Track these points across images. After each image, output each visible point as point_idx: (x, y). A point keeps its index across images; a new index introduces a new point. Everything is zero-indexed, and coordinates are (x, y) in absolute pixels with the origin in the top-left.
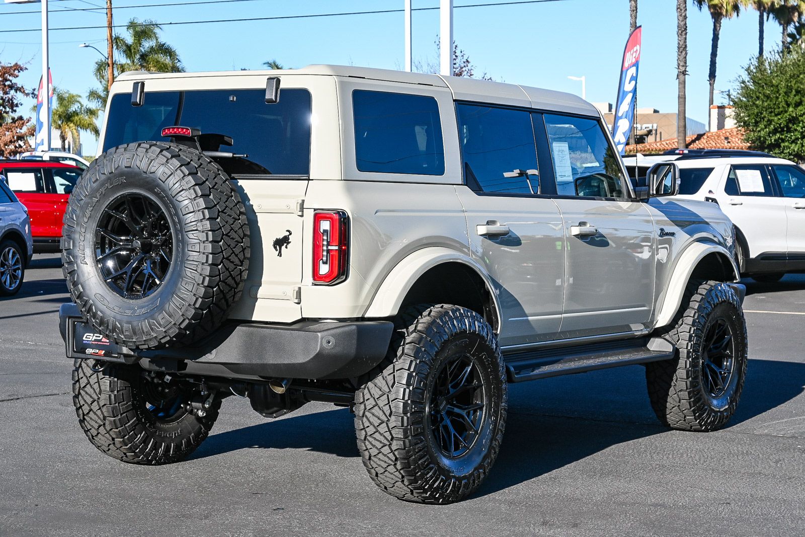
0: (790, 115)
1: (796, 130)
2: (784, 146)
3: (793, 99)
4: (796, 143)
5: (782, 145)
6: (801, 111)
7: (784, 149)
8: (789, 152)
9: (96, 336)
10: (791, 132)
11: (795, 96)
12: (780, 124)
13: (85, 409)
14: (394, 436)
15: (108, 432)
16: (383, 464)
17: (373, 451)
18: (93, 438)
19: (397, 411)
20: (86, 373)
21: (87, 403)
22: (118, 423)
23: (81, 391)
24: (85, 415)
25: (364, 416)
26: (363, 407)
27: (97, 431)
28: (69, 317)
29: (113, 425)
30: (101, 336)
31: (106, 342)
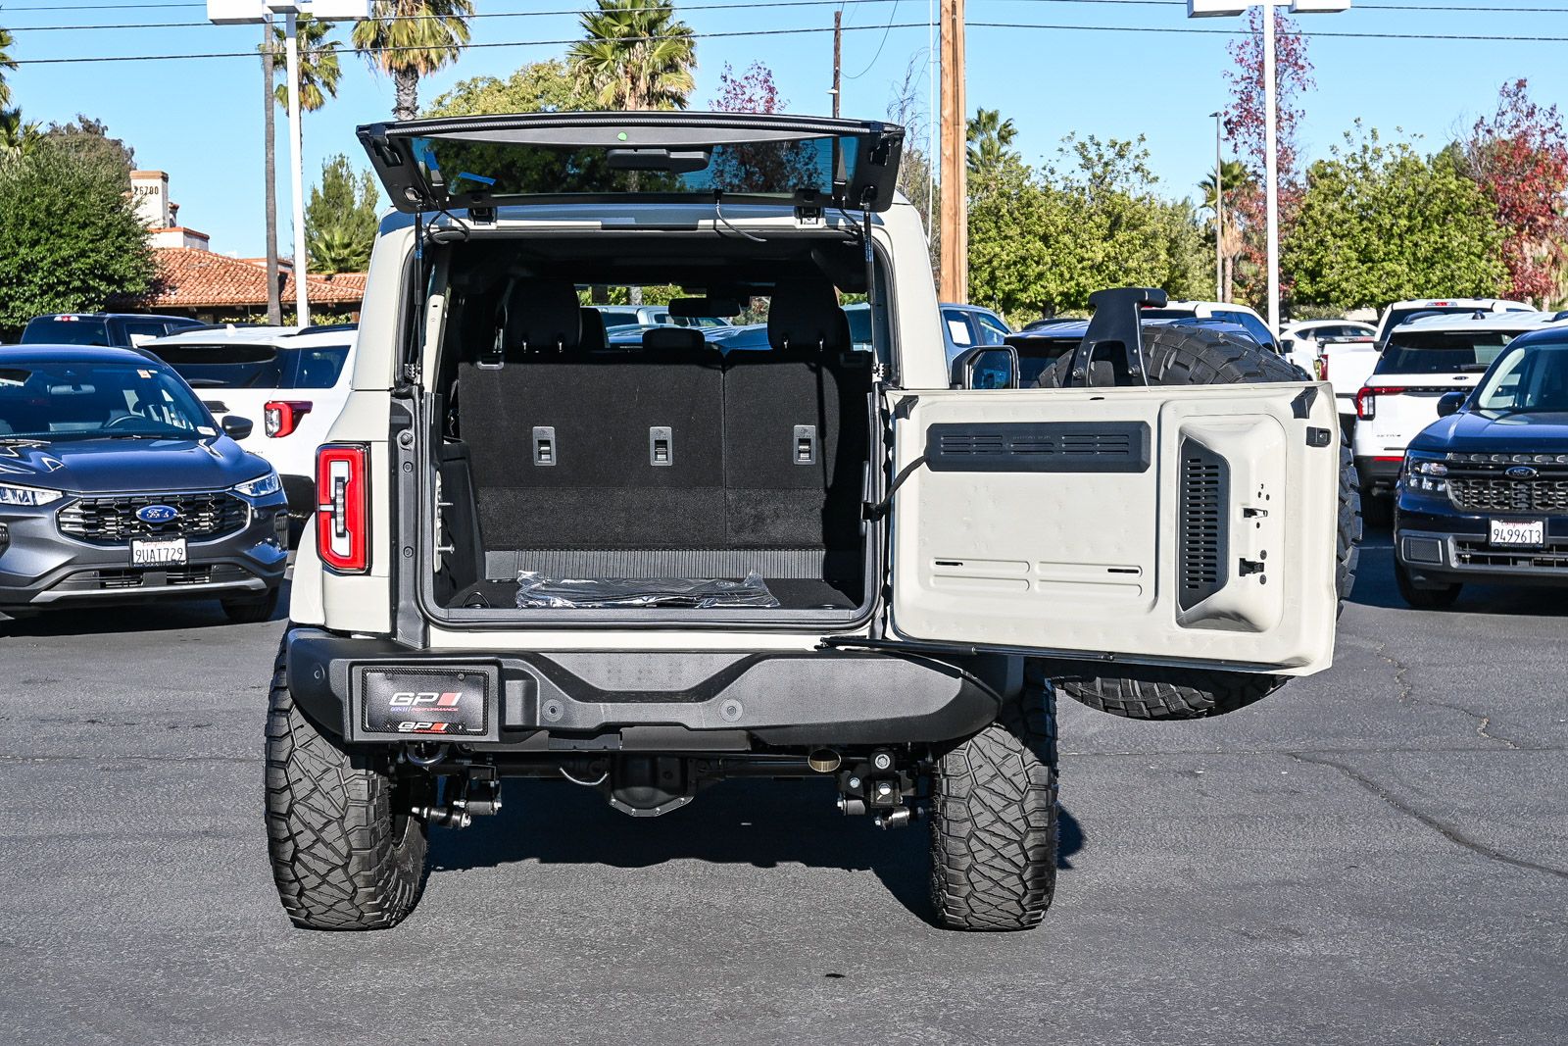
0: (23, 259)
1: (31, 282)
2: (13, 307)
3: (27, 234)
4: (32, 303)
5: (11, 304)
6: (40, 253)
7: (13, 310)
8: (21, 316)
9: (422, 697)
10: (23, 285)
11: (29, 229)
12: (8, 273)
13: (305, 840)
14: (1032, 824)
15: (350, 879)
16: (996, 875)
17: (985, 855)
18: (300, 894)
19: (1039, 783)
20: (308, 771)
21: (312, 829)
22: (375, 859)
23: (297, 806)
24: (302, 851)
25: (972, 795)
26: (967, 781)
27: (324, 879)
28: (352, 665)
29: (366, 864)
30: (436, 695)
31: (449, 707)
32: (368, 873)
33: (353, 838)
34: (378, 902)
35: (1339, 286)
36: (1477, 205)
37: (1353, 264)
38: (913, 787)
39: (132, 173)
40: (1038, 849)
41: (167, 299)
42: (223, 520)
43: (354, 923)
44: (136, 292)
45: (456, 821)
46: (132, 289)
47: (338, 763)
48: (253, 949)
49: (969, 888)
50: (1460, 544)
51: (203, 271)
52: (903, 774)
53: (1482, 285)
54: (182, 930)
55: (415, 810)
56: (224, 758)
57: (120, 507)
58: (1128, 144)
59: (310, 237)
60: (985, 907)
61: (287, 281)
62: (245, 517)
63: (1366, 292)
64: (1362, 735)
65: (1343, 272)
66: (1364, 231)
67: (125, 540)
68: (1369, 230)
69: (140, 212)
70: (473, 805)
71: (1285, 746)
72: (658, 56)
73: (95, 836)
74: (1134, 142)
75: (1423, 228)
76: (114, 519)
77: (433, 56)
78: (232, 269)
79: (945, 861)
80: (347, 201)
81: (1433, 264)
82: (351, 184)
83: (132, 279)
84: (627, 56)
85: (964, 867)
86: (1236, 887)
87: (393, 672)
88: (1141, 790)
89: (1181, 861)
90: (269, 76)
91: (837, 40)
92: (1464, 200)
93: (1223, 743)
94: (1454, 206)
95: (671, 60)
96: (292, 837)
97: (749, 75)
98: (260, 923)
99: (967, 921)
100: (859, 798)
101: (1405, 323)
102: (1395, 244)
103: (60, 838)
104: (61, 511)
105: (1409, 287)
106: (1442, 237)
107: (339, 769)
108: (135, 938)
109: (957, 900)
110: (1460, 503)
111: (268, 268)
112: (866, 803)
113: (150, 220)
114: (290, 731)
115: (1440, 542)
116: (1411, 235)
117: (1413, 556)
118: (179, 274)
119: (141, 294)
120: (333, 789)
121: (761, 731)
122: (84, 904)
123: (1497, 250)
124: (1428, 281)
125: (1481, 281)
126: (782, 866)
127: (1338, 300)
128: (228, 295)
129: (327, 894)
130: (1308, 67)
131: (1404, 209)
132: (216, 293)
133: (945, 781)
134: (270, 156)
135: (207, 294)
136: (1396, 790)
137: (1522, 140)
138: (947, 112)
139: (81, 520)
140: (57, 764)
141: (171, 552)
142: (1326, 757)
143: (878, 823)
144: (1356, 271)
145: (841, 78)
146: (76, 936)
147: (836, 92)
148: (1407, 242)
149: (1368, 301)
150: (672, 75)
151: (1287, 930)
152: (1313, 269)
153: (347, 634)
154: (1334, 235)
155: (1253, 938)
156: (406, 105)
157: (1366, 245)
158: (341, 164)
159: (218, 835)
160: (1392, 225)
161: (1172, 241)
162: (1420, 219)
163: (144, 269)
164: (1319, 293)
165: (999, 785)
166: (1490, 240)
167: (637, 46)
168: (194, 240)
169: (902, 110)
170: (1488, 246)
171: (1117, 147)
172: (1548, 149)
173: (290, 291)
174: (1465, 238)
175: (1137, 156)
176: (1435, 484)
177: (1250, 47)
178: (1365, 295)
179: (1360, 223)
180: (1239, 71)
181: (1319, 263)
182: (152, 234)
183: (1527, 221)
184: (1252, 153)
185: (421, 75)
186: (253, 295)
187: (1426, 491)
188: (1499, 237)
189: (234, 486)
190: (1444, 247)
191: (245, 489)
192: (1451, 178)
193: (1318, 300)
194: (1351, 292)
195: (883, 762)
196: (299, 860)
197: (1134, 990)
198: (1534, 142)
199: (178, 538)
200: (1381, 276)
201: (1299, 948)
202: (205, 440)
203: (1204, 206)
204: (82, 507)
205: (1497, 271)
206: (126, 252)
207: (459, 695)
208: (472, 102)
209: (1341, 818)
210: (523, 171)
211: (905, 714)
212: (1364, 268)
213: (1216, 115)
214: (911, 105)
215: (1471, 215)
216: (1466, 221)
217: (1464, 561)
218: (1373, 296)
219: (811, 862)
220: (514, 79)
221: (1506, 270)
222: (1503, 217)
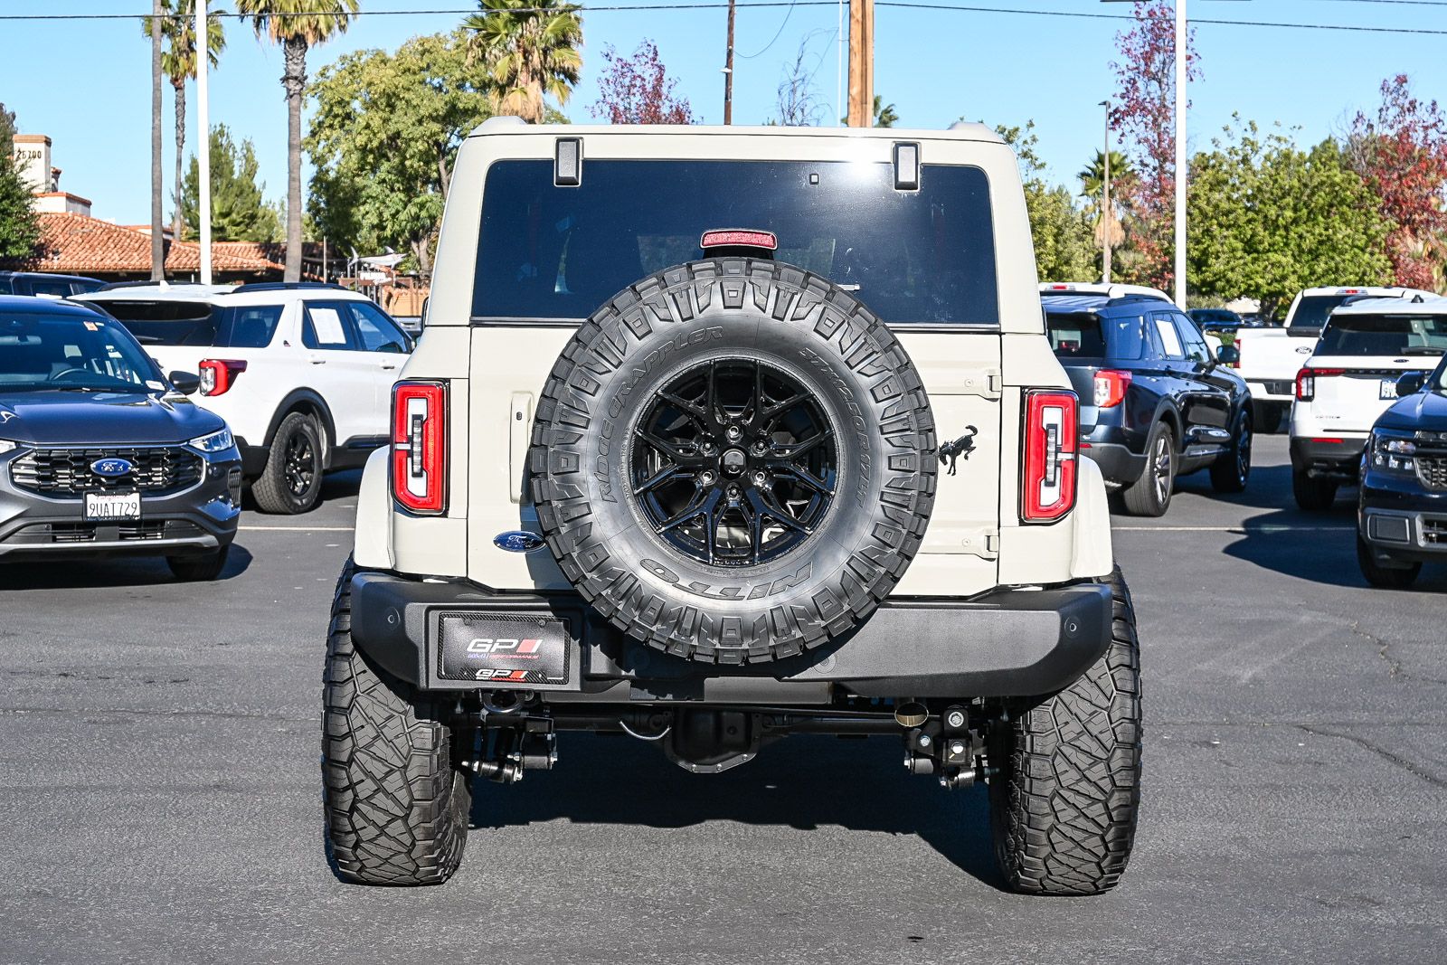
9: (501, 644)
13: (366, 789)
14: (1118, 783)
15: (410, 831)
16: (1078, 836)
17: (1067, 814)
18: (356, 846)
19: (1126, 741)
20: (371, 718)
21: (373, 778)
22: (435, 810)
23: (358, 754)
24: (361, 801)
25: (1056, 753)
26: (1052, 738)
27: (382, 831)
28: (429, 609)
29: (426, 816)
30: (515, 642)
31: (529, 654)
32: (428, 825)
33: (415, 788)
34: (435, 855)
35: (1225, 276)
36: (1362, 198)
37: (1239, 254)
38: (984, 745)
39: (14, 137)
40: (1122, 809)
41: (50, 264)
42: (177, 475)
43: (407, 878)
44: (19, 256)
45: (508, 775)
46: (15, 252)
47: (402, 710)
48: (304, 904)
49: (1049, 849)
50: (1428, 523)
51: (87, 237)
52: (974, 732)
53: (1366, 278)
54: (224, 884)
55: (465, 763)
56: (211, 713)
57: (74, 459)
58: (1017, 130)
59: (187, 206)
60: (1064, 869)
61: (171, 248)
62: (200, 473)
63: (1250, 282)
64: (1365, 708)
65: (1228, 262)
66: (1249, 221)
67: (79, 494)
68: (1255, 220)
69: (24, 176)
70: (528, 759)
71: (1289, 717)
72: (552, 31)
73: (103, 788)
74: (1023, 127)
75: (1308, 220)
76: (68, 471)
77: (322, 26)
78: (115, 235)
79: (1025, 820)
80: (226, 171)
81: (1317, 256)
82: (231, 153)
83: (17, 242)
84: (520, 31)
85: (1046, 827)
86: (1295, 855)
87: (472, 617)
88: (1162, 758)
89: (1229, 829)
90: (158, 43)
91: (731, 19)
92: (1348, 193)
93: (1227, 715)
94: (1338, 199)
95: (564, 36)
96: (352, 786)
97: (639, 53)
98: (302, 877)
99: (1041, 884)
100: (927, 757)
101: (1343, 305)
102: (1280, 235)
103: (68, 789)
104: (14, 462)
105: (1293, 278)
106: (1326, 229)
107: (403, 717)
108: (177, 890)
109: (1035, 864)
110: (1429, 482)
111: (152, 236)
112: (936, 761)
113: (34, 184)
114: (352, 677)
115: (1407, 521)
116: (1296, 226)
117: (1378, 535)
118: (61, 239)
119: (24, 258)
120: (397, 737)
121: (852, 683)
122: (113, 855)
123: (1380, 243)
124: (1313, 273)
125: (1364, 274)
126: (822, 829)
127: (1223, 290)
128: (111, 260)
129: (384, 847)
130: (1195, 58)
131: (1289, 200)
132: (99, 259)
133: (1028, 738)
134: (157, 122)
135: (90, 259)
136: (1420, 763)
137: (1405, 135)
138: (855, 90)
139: (34, 472)
140: (40, 716)
141: (125, 506)
142: (1337, 730)
143: (943, 783)
144: (1242, 261)
145: (735, 57)
146: (116, 888)
147: (728, 70)
148: (1292, 234)
149: (1253, 291)
150: (563, 51)
151: (1362, 898)
152: (1199, 259)
153: (417, 578)
154: (1220, 225)
155: (1331, 906)
156: (295, 74)
157: (1252, 236)
158: (221, 133)
159: (230, 789)
160: (1278, 216)
161: (1059, 228)
162: (1305, 211)
163: (27, 233)
164: (1204, 283)
165: (1085, 742)
166: (1374, 233)
167: (530, 21)
168: (76, 205)
169: (794, 91)
170: (1371, 240)
171: (1006, 132)
172: (1430, 145)
173: (174, 258)
174: (1349, 231)
175: (1025, 142)
176: (1402, 462)
177: (1138, 37)
178: (1250, 286)
179: (1246, 213)
180: (1125, 61)
181: (1205, 252)
182: (37, 197)
183: (1410, 216)
184: (1139, 142)
185: (310, 45)
186: (135, 262)
187: (1392, 469)
188: (1383, 231)
189: (188, 441)
190: (1329, 238)
191: (199, 444)
192: (1336, 171)
193: (1204, 289)
194: (1236, 282)
195: (956, 720)
196: (358, 810)
197: (1229, 956)
198: (1417, 138)
199: (132, 492)
200: (1266, 267)
201: (1380, 916)
202: (154, 395)
203: (1082, 195)
204: (36, 459)
205: (1380, 264)
206: (10, 215)
207: (539, 642)
208: (356, 74)
209: (1376, 790)
210: (408, 142)
211: (1002, 667)
212: (1249, 258)
213: (1105, 103)
214: (802, 86)
215: (1355, 208)
216: (1350, 214)
217: (1431, 540)
218: (1258, 287)
219: (852, 825)
220: (400, 54)
221: (1389, 264)
222: (1386, 211)
